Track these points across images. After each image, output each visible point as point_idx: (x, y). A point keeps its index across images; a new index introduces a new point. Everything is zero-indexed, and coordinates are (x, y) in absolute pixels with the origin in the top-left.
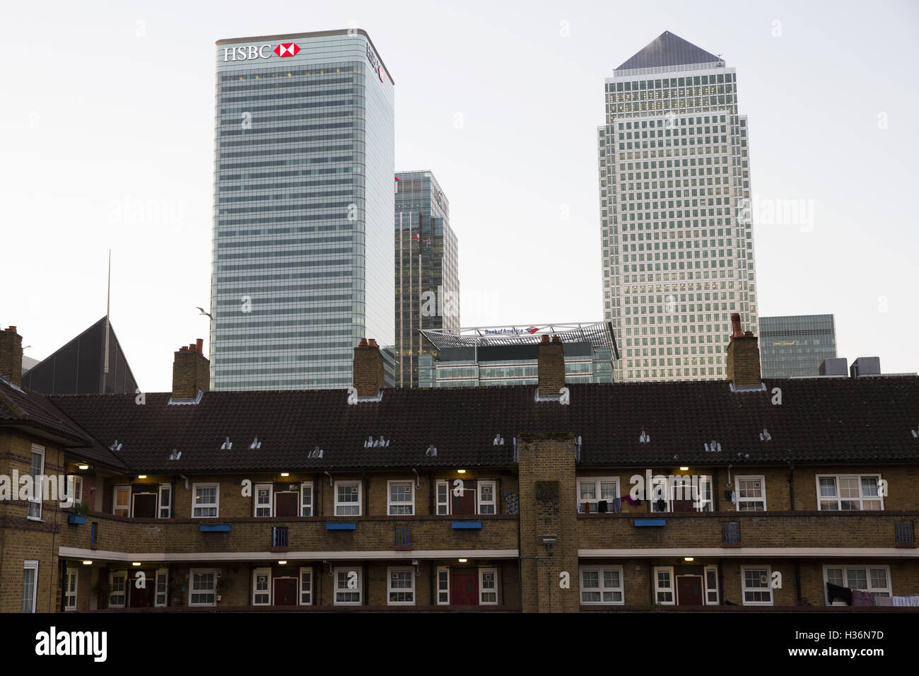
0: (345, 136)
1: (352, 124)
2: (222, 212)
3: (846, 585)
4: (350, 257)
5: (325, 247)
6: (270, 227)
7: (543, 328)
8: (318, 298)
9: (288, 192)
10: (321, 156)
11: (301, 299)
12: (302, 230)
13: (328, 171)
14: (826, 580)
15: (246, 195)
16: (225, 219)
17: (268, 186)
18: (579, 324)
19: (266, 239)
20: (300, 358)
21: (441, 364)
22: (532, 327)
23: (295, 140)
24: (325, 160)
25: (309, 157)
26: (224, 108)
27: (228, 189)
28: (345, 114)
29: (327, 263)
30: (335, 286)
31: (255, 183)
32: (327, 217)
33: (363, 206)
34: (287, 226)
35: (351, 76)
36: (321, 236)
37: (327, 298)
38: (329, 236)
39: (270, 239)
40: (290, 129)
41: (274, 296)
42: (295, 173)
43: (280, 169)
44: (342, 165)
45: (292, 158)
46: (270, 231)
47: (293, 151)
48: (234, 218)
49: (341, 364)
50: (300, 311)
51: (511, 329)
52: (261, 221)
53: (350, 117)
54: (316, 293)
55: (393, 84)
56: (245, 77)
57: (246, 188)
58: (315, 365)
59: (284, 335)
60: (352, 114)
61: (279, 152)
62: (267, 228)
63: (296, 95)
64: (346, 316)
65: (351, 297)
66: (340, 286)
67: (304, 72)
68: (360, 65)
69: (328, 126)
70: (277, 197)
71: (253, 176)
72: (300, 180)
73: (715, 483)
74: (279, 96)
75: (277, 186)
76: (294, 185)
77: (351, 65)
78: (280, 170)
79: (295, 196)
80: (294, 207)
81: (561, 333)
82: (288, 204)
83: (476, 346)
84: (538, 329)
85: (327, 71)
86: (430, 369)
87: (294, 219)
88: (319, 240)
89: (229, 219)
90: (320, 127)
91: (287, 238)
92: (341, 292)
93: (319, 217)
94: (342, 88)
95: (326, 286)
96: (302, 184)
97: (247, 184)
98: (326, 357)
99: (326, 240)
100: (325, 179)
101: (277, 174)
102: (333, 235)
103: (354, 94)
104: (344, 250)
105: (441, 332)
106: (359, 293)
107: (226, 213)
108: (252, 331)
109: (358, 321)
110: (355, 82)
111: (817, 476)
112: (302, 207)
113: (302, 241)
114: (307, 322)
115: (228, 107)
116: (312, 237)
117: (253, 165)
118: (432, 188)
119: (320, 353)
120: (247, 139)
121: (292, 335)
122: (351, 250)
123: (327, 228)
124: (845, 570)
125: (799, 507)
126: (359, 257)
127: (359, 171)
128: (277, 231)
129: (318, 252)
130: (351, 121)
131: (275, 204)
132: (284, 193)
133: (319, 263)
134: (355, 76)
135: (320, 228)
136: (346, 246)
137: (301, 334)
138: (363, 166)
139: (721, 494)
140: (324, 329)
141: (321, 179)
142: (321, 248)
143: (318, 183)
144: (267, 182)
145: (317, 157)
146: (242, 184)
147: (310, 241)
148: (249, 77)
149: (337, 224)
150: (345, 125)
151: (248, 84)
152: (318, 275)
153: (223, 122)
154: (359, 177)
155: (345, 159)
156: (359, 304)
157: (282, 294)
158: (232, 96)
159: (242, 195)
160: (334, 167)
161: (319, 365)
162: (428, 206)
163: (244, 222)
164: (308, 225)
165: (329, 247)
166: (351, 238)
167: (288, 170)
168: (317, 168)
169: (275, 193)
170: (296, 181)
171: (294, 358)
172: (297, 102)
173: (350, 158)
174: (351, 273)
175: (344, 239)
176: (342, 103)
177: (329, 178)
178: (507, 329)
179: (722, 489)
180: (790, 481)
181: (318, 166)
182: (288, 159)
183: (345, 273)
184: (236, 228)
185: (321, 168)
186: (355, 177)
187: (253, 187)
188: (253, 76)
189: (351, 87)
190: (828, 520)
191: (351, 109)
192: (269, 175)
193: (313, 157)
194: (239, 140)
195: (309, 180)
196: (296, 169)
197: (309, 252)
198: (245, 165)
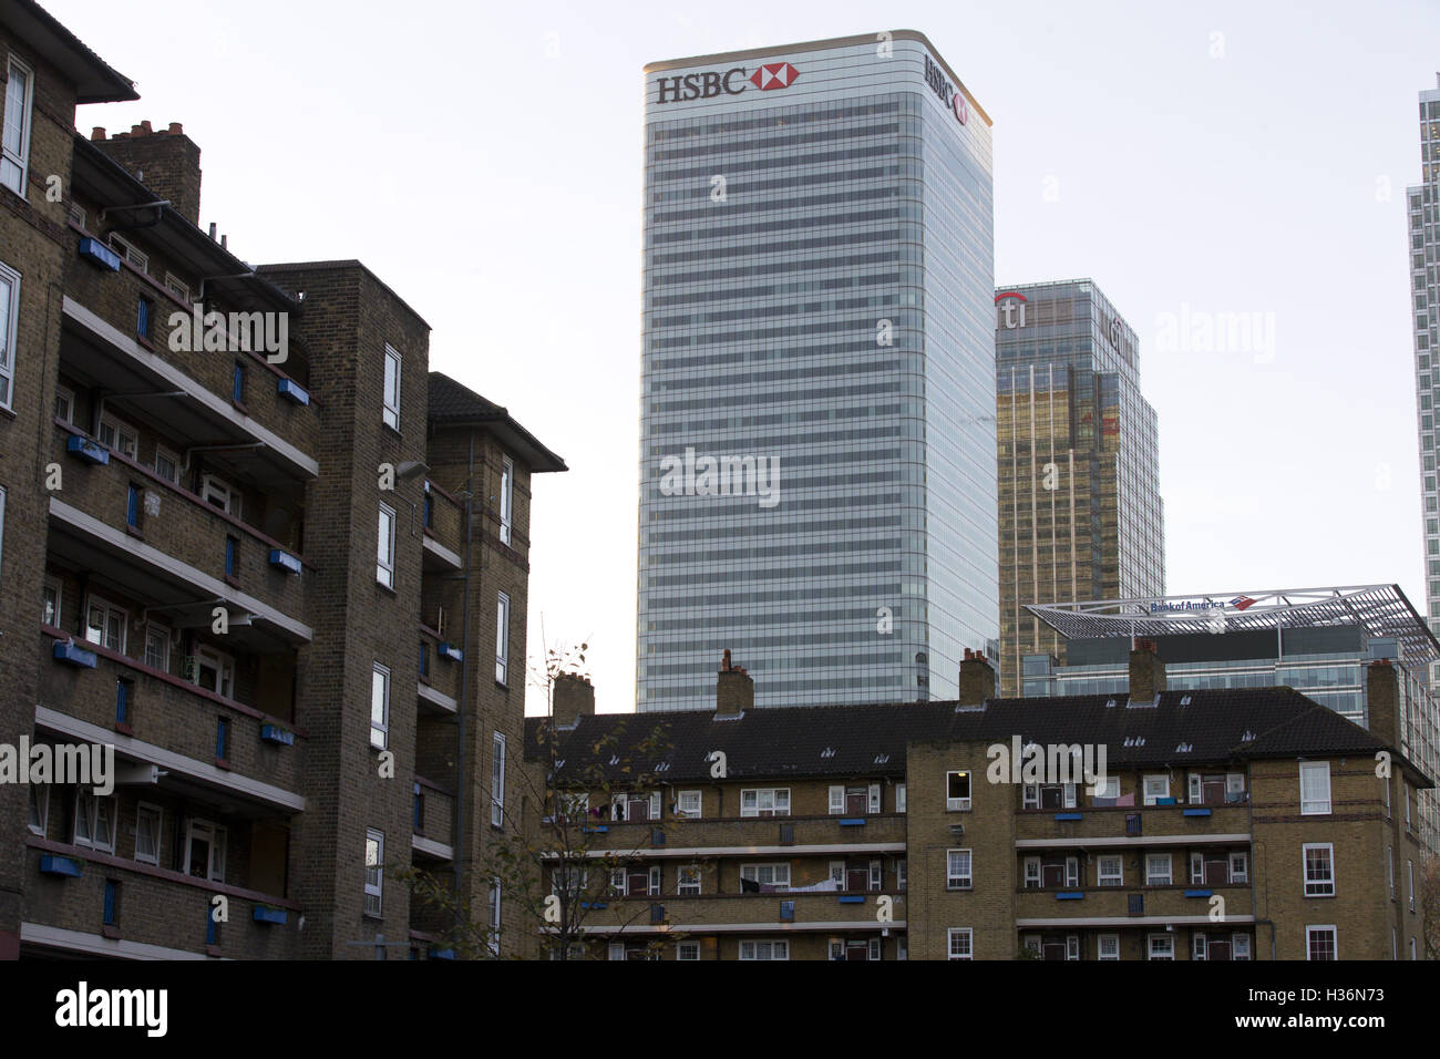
0: (884, 236)
1: (897, 213)
2: (656, 387)
3: (757, 880)
4: (896, 468)
5: (848, 450)
6: (746, 414)
7: (1263, 599)
8: (837, 547)
9: (778, 346)
10: (840, 276)
11: (805, 549)
12: (806, 417)
13: (853, 304)
14: (742, 876)
15: (701, 353)
16: (663, 400)
17: (742, 336)
18: (1336, 590)
19: (739, 436)
20: (805, 662)
21: (1067, 670)
22: (1242, 595)
23: (790, 246)
24: (848, 282)
25: (817, 278)
26: (658, 190)
27: (667, 343)
28: (884, 193)
29: (854, 479)
30: (869, 523)
31: (716, 331)
32: (853, 390)
33: (920, 367)
34: (778, 411)
35: (894, 120)
36: (840, 428)
37: (853, 546)
38: (856, 427)
39: (746, 436)
40: (781, 225)
41: (754, 545)
42: (792, 310)
43: (762, 302)
44: (880, 291)
45: (786, 281)
46: (746, 421)
47: (789, 267)
48: (678, 399)
49: (881, 673)
50: (803, 572)
51: (1201, 601)
52: (729, 401)
53: (894, 198)
54: (832, 537)
55: (989, 123)
56: (696, 131)
57: (701, 340)
58: (832, 676)
59: (773, 619)
60: (897, 194)
61: (761, 270)
62: (739, 415)
63: (790, 161)
64: (889, 581)
65: (899, 543)
66: (877, 522)
67: (807, 117)
68: (915, 100)
69: (853, 217)
70: (759, 356)
71: (713, 317)
72: (801, 322)
73: (663, 797)
74: (760, 165)
75: (760, 334)
76: (790, 331)
77: (894, 100)
78: (762, 305)
79: (791, 353)
80: (790, 374)
81: (1303, 607)
82: (778, 368)
83: (1132, 635)
84: (1255, 601)
85: (849, 112)
86: (1043, 681)
87: (790, 396)
88: (837, 436)
89: (670, 399)
90: (837, 219)
91: (777, 433)
92: (880, 534)
93: (836, 392)
94: (879, 144)
95: (853, 524)
96: (806, 330)
97: (701, 332)
98: (853, 660)
99: (851, 435)
100: (848, 318)
101: (759, 313)
102: (864, 426)
103: (901, 155)
104: (885, 454)
105: (1070, 608)
106: (913, 536)
107: (663, 390)
108: (713, 612)
109: (913, 589)
110: (902, 133)
111: (742, 790)
112: (806, 373)
113: (805, 439)
114: (816, 594)
115: (666, 189)
116: (824, 429)
117: (713, 296)
118: (1095, 314)
119: (841, 652)
120: (702, 248)
121: (788, 618)
122: (898, 453)
123: (852, 413)
124: (757, 867)
125: (726, 815)
126: (913, 467)
127: (912, 300)
128: (759, 420)
129: (834, 458)
130: (894, 206)
131: (755, 370)
132: (770, 347)
133: (837, 480)
134: (903, 120)
135: (840, 414)
136: (888, 446)
137: (805, 617)
138: (919, 292)
139: (666, 806)
140: (849, 606)
141: (840, 319)
142: (840, 450)
143: (834, 327)
144: (739, 329)
145: (832, 277)
146: (694, 333)
147: (820, 437)
148: (703, 131)
149: (872, 403)
150: (883, 214)
151: (703, 144)
152: (835, 503)
153: (657, 218)
154: (912, 313)
155: (885, 279)
156: (913, 557)
157: (769, 541)
158: (673, 168)
159: (694, 354)
160: (864, 295)
161: (840, 676)
162: (1086, 350)
163: (697, 404)
164: (816, 408)
165: (856, 449)
166: (898, 431)
167: (778, 303)
168: (832, 298)
169: (755, 349)
170: (793, 323)
171: (793, 663)
172: (794, 175)
173: (895, 277)
174: (898, 498)
175: (884, 432)
176: (877, 172)
177: (856, 317)
178: (1193, 601)
179: (668, 803)
180: (721, 794)
181: (833, 295)
182: (778, 282)
183: (887, 499)
184: (685, 417)
185: (840, 297)
186: (904, 312)
187: (713, 338)
188: (714, 129)
189: (894, 142)
190: (732, 825)
191: (895, 184)
192: (743, 314)
193: (824, 277)
194: (687, 249)
195: (817, 321)
196: (793, 302)
197: (818, 460)
198: (699, 297)
